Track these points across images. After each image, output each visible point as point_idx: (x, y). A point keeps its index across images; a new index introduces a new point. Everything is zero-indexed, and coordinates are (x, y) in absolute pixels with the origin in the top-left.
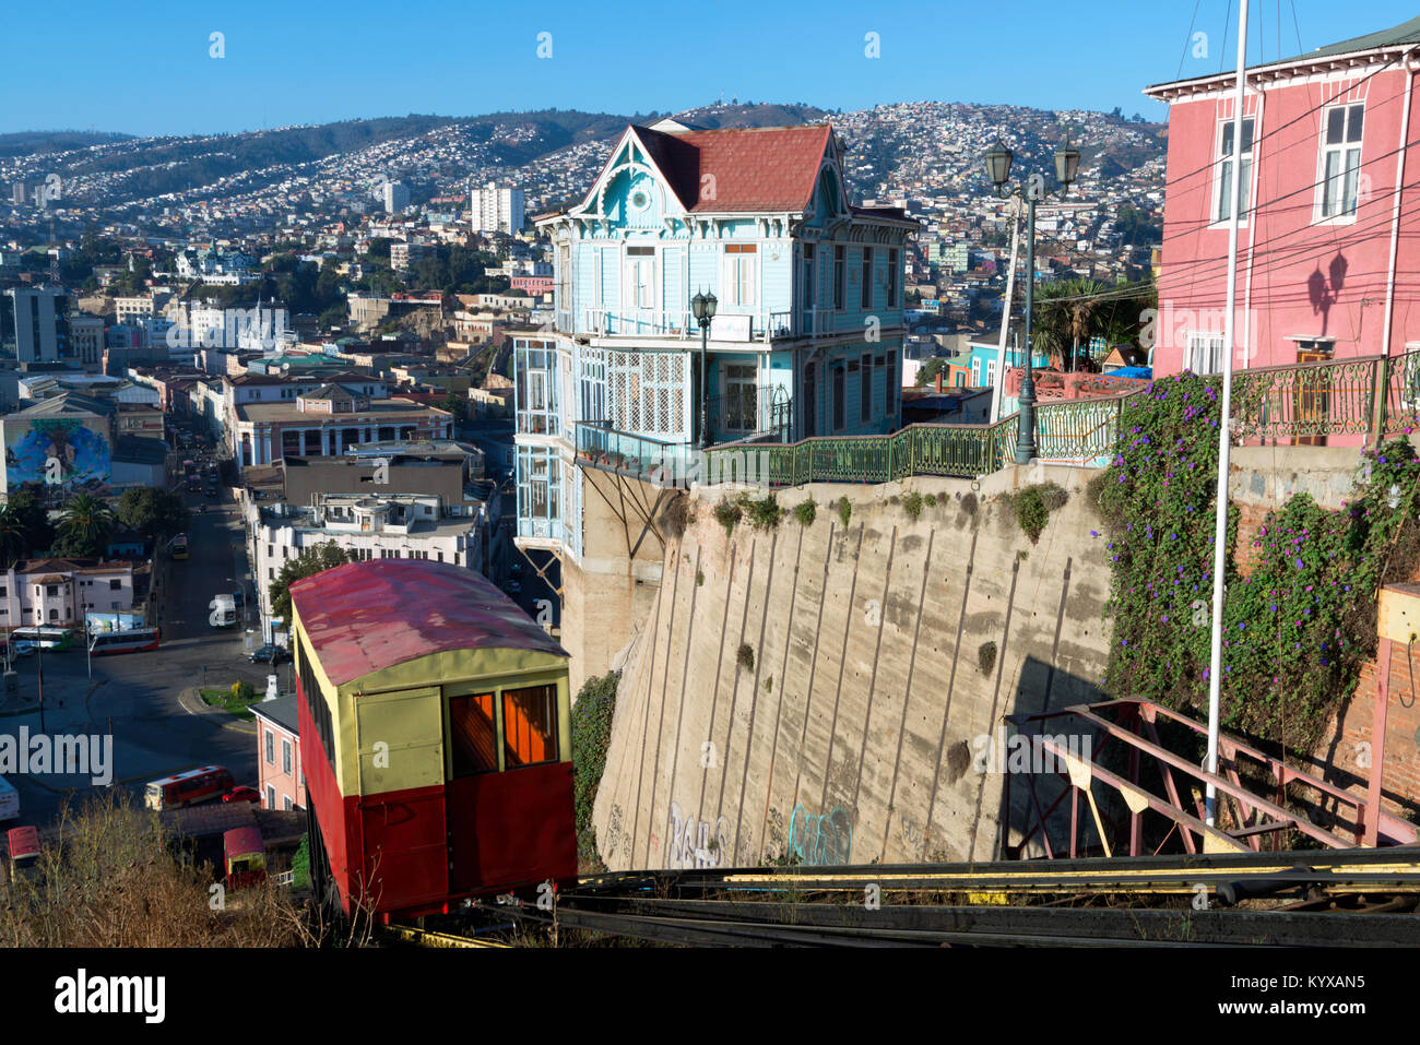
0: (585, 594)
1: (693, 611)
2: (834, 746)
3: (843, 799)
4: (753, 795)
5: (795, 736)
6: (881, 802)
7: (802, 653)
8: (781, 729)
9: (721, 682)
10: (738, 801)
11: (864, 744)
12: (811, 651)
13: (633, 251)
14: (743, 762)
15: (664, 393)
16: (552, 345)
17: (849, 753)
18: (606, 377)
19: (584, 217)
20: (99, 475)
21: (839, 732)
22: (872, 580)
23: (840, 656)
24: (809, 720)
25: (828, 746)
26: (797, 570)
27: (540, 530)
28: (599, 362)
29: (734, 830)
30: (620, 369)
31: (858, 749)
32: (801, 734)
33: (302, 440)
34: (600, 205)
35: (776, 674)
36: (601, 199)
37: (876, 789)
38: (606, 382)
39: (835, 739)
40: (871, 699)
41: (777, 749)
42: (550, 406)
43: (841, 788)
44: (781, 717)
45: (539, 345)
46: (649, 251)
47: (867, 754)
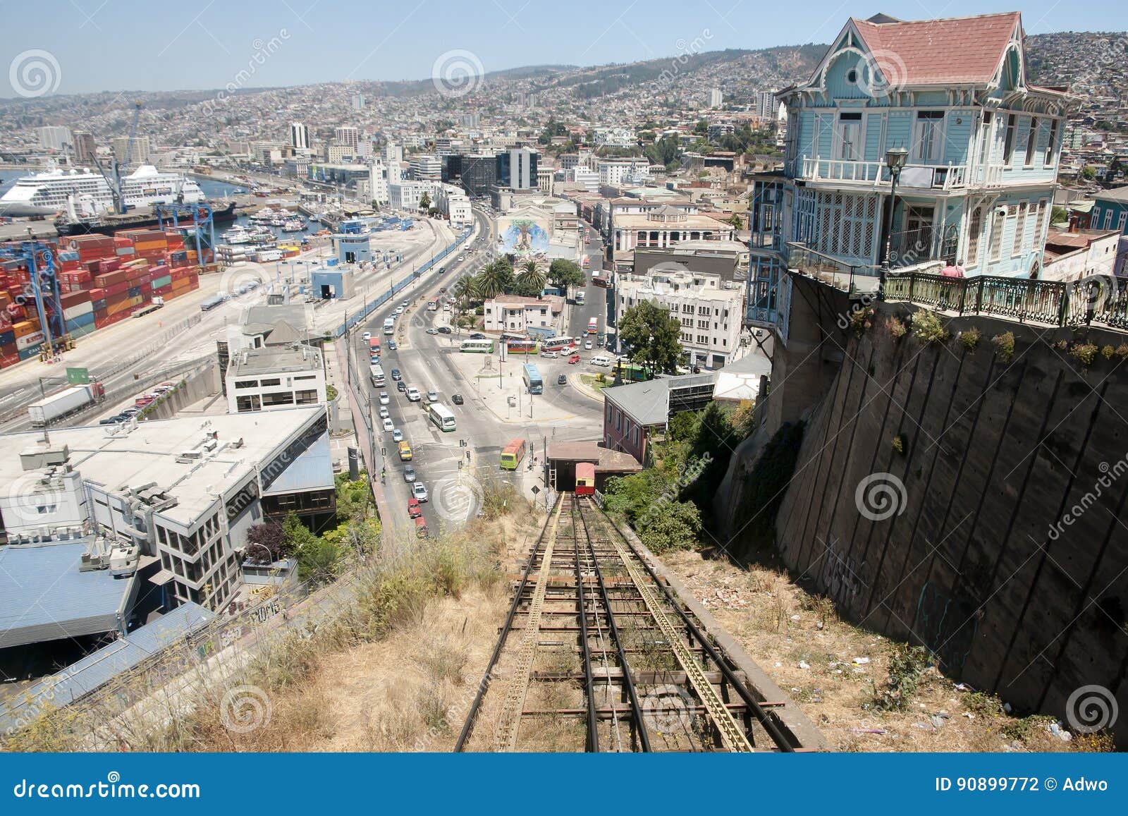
0: (787, 365)
1: (862, 398)
2: (970, 546)
3: (973, 594)
4: (893, 557)
5: (935, 525)
6: (1010, 614)
7: (951, 458)
8: (923, 514)
9: (878, 459)
10: (879, 555)
11: (1000, 556)
12: (960, 459)
13: (844, 116)
14: (888, 528)
15: (858, 225)
16: (780, 186)
17: (984, 558)
18: (816, 211)
19: (809, 90)
20: (542, 251)
21: (977, 536)
22: (1029, 413)
23: (987, 472)
24: (950, 517)
25: (964, 545)
26: (955, 387)
27: (762, 315)
28: (812, 200)
29: (874, 576)
30: (827, 206)
31: (994, 558)
32: (941, 525)
33: (648, 237)
34: (823, 80)
35: (925, 468)
36: (823, 75)
37: (1007, 600)
38: (815, 215)
39: (971, 541)
40: (1013, 520)
41: (918, 529)
42: (776, 228)
43: (972, 584)
44: (925, 505)
45: (772, 186)
46: (857, 116)
47: (1002, 566)
